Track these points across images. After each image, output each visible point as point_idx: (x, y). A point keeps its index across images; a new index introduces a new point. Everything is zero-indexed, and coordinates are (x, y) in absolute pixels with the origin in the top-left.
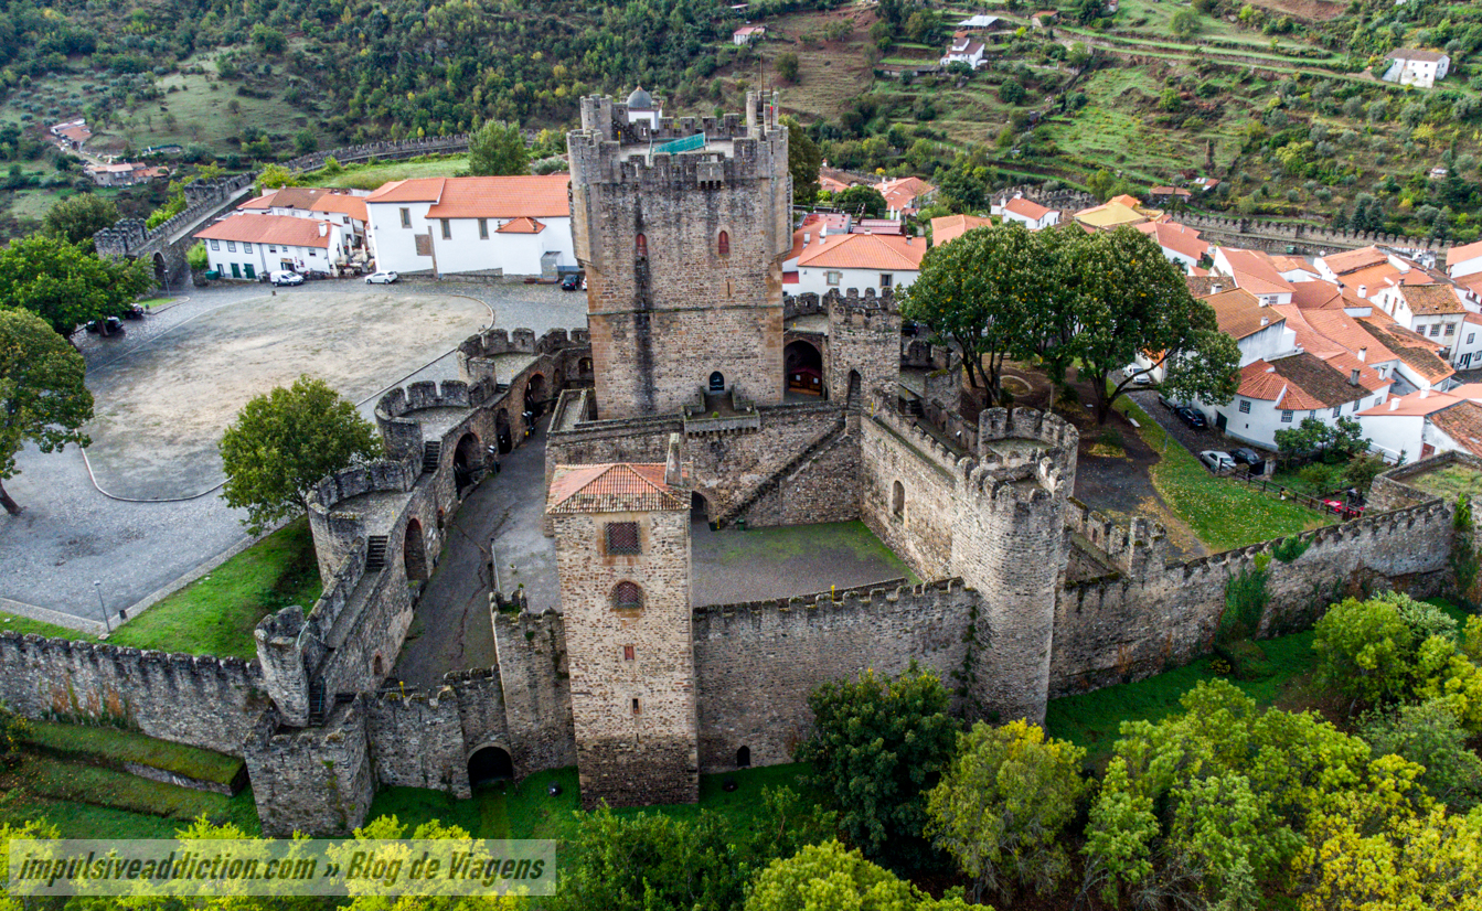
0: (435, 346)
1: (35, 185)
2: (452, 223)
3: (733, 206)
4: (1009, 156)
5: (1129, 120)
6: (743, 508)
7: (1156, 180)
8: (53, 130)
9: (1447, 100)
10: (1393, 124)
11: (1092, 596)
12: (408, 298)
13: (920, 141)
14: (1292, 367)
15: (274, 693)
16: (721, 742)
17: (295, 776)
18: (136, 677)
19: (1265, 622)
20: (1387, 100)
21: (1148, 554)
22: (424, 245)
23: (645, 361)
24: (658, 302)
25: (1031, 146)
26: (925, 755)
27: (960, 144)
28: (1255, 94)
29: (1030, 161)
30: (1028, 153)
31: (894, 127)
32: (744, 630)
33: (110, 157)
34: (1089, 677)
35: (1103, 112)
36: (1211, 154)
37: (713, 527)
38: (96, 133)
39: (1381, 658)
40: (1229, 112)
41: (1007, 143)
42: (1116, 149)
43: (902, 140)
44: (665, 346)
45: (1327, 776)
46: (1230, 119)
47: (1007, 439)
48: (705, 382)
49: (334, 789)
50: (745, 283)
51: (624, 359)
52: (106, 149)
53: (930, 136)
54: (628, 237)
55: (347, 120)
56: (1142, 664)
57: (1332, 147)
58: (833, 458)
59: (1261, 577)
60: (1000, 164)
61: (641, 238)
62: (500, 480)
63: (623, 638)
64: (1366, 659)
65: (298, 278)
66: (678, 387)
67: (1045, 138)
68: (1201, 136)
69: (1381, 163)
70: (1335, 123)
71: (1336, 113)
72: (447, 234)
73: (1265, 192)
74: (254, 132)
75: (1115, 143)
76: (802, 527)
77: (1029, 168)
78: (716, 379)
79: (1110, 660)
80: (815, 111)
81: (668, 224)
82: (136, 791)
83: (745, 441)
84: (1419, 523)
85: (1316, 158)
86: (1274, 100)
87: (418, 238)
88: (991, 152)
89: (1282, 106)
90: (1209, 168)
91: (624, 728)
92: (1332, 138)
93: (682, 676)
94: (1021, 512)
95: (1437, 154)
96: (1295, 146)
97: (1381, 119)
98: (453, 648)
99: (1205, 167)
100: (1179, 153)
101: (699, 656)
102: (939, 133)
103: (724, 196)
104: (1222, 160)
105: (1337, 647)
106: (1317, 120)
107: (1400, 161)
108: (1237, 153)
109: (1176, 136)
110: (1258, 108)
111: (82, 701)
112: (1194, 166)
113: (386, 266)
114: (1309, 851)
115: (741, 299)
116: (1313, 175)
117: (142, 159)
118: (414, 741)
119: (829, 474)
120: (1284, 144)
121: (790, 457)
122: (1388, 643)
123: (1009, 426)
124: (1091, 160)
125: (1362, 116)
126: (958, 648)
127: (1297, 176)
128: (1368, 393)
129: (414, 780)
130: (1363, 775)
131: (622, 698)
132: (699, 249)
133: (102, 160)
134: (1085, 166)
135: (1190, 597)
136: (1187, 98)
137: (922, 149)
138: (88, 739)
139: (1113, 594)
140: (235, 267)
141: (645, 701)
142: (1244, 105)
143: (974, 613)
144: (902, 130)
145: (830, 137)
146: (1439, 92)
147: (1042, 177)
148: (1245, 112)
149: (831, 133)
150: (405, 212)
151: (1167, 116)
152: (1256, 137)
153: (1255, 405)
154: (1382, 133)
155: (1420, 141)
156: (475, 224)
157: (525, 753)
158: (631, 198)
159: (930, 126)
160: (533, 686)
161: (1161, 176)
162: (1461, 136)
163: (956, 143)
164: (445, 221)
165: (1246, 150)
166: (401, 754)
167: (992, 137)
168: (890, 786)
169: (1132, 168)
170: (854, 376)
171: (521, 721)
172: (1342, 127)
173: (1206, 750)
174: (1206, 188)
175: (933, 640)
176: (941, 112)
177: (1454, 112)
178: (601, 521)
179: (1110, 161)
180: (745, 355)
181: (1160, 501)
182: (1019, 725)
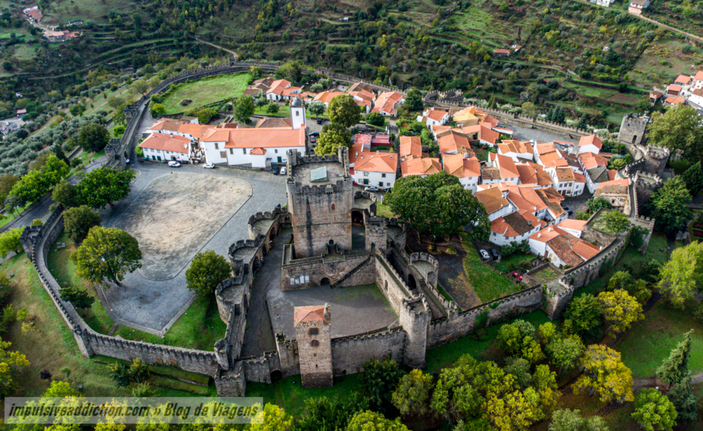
0: (234, 204)
1: (23, 42)
2: (234, 150)
3: (336, 197)
4: (437, 31)
5: (487, 15)
6: (340, 282)
7: (497, 45)
8: (24, 11)
9: (613, 14)
10: (592, 23)
11: (438, 325)
12: (221, 178)
13: (401, 23)
14: (511, 219)
15: (220, 362)
16: (339, 369)
17: (228, 385)
18: (181, 357)
19: (488, 323)
20: (590, 12)
21: (453, 313)
22: (223, 155)
23: (310, 238)
24: (313, 222)
25: (447, 26)
26: (392, 382)
27: (417, 24)
28: (539, 5)
29: (446, 34)
30: (445, 30)
31: (391, 14)
32: (345, 345)
33: (54, 27)
34: (438, 343)
35: (477, 10)
36: (519, 33)
37: (331, 286)
38: (45, 15)
39: (513, 343)
40: (528, 14)
41: (437, 24)
42: (481, 29)
43: (393, 21)
44: (316, 234)
45: (493, 381)
46: (528, 17)
47: (419, 261)
48: (328, 242)
49: (238, 388)
50: (340, 217)
51: (303, 237)
52: (50, 23)
53: (405, 19)
54: (304, 206)
55: (154, 6)
56: (452, 338)
57: (567, 34)
58: (367, 268)
59: (486, 313)
60: (433, 34)
61: (308, 207)
62: (265, 268)
63: (314, 352)
64: (509, 343)
65: (178, 164)
66: (320, 244)
67: (453, 22)
68: (516, 24)
69: (585, 42)
70: (569, 22)
71: (570, 17)
72: (232, 153)
73: (539, 53)
74: (114, 13)
75: (480, 26)
76: (359, 287)
77: (445, 37)
78: (331, 241)
79: (444, 338)
80: (356, 5)
81: (316, 203)
82: (183, 386)
83: (341, 264)
84: (532, 293)
85: (561, 38)
86: (546, 10)
87: (221, 153)
88: (430, 28)
89: (549, 12)
90: (518, 40)
91: (313, 370)
92: (567, 29)
93: (329, 359)
94: (417, 316)
95: (607, 39)
96: (552, 32)
97: (587, 21)
98: (259, 333)
99: (517, 40)
100: (507, 32)
101: (333, 352)
102: (409, 18)
103: (334, 195)
104: (524, 37)
105: (502, 339)
106: (562, 20)
107: (593, 42)
108: (530, 33)
109: (506, 24)
110: (539, 13)
111: (165, 361)
112: (512, 39)
113: (210, 162)
114: (485, 403)
115: (339, 221)
116: (558, 46)
117: (67, 28)
118: (257, 372)
119: (366, 272)
120: (548, 31)
121: (354, 267)
122: (515, 339)
123: (419, 257)
124: (471, 34)
125: (579, 18)
126: (401, 344)
127: (552, 46)
128: (533, 228)
129: (256, 380)
130: (501, 380)
131: (313, 364)
132: (326, 208)
133: (50, 29)
134: (469, 37)
135: (466, 321)
136: (511, 6)
137: (402, 27)
138: (167, 371)
139: (444, 324)
140: (154, 157)
141: (319, 365)
142: (534, 10)
143: (405, 336)
144: (394, 16)
145: (363, 18)
146: (611, 9)
147: (450, 41)
148: (534, 13)
149: (364, 17)
150: (216, 145)
151: (503, 15)
152: (538, 26)
153: (497, 234)
154: (586, 28)
155: (601, 33)
156: (242, 150)
157: (286, 372)
158: (305, 197)
159: (405, 14)
160: (288, 357)
161: (499, 43)
162: (617, 31)
163: (416, 23)
164: (231, 149)
165: (534, 32)
166: (253, 374)
167: (431, 21)
168: (383, 389)
169: (487, 39)
170: (373, 245)
171: (284, 365)
172: (571, 24)
173: (462, 377)
174: (516, 50)
175: (394, 343)
176: (410, 8)
177: (615, 20)
178: (308, 328)
179: (478, 35)
180: (340, 235)
181: (464, 274)
182: (415, 371)
